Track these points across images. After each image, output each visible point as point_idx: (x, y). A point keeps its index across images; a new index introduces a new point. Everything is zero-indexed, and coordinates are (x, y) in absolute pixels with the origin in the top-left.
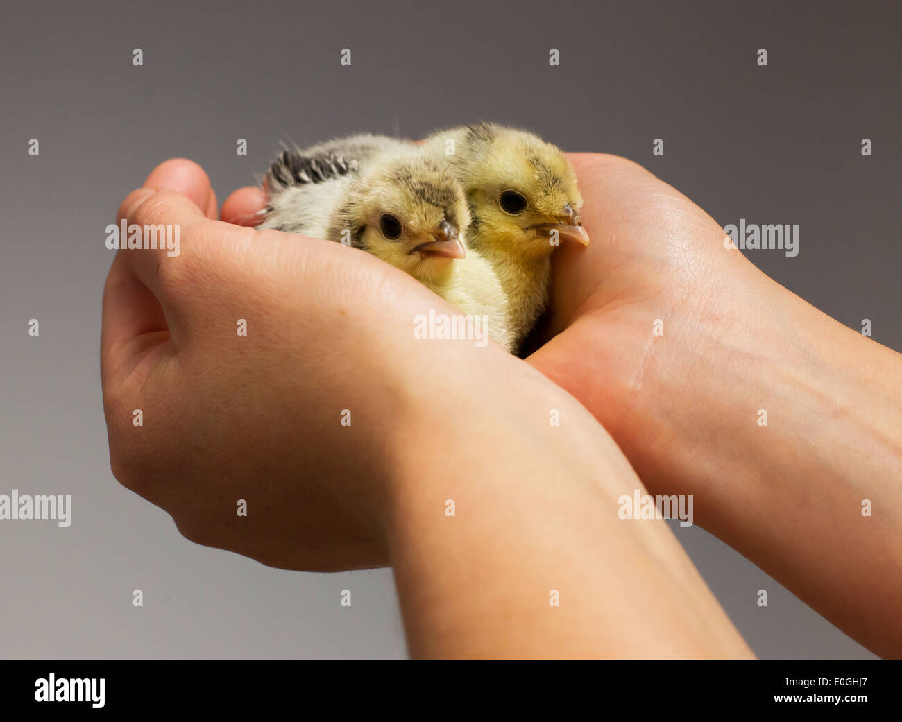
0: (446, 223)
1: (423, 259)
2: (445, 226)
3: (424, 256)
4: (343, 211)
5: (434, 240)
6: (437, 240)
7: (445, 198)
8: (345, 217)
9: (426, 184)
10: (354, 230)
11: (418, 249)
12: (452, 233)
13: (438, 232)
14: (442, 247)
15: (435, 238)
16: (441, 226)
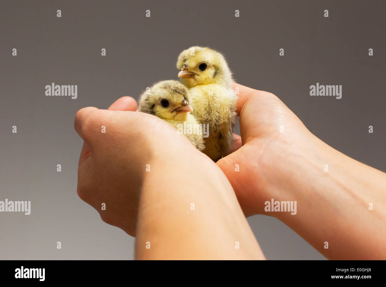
0: (185, 100)
1: (177, 114)
2: (185, 101)
3: (177, 113)
4: (146, 100)
5: (181, 106)
6: (182, 106)
7: (184, 92)
8: (147, 102)
9: (176, 88)
10: (151, 106)
11: (175, 110)
12: (187, 103)
13: (182, 103)
14: (184, 108)
15: (181, 105)
16: (183, 101)
